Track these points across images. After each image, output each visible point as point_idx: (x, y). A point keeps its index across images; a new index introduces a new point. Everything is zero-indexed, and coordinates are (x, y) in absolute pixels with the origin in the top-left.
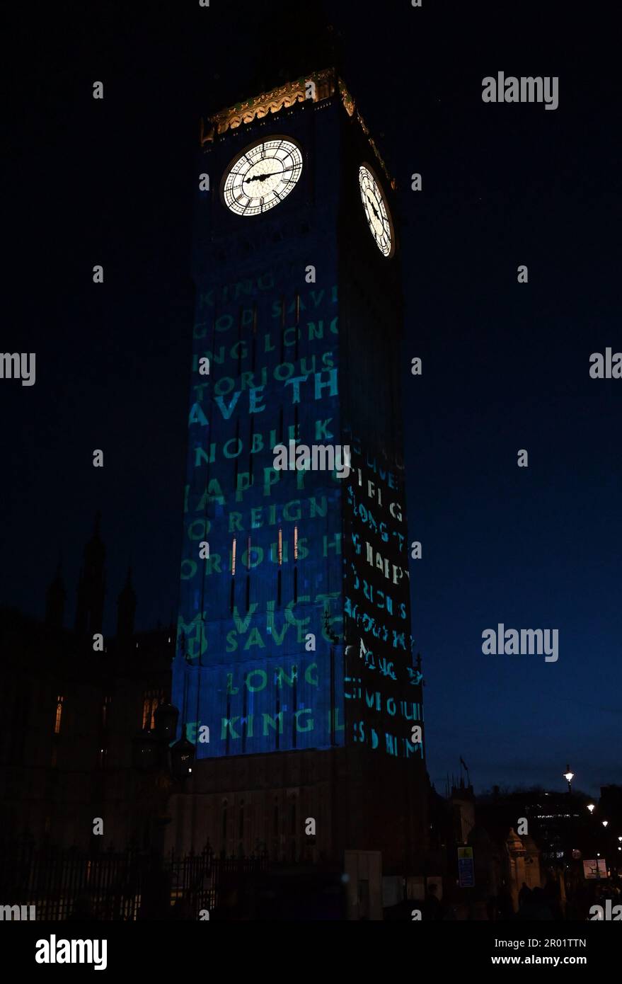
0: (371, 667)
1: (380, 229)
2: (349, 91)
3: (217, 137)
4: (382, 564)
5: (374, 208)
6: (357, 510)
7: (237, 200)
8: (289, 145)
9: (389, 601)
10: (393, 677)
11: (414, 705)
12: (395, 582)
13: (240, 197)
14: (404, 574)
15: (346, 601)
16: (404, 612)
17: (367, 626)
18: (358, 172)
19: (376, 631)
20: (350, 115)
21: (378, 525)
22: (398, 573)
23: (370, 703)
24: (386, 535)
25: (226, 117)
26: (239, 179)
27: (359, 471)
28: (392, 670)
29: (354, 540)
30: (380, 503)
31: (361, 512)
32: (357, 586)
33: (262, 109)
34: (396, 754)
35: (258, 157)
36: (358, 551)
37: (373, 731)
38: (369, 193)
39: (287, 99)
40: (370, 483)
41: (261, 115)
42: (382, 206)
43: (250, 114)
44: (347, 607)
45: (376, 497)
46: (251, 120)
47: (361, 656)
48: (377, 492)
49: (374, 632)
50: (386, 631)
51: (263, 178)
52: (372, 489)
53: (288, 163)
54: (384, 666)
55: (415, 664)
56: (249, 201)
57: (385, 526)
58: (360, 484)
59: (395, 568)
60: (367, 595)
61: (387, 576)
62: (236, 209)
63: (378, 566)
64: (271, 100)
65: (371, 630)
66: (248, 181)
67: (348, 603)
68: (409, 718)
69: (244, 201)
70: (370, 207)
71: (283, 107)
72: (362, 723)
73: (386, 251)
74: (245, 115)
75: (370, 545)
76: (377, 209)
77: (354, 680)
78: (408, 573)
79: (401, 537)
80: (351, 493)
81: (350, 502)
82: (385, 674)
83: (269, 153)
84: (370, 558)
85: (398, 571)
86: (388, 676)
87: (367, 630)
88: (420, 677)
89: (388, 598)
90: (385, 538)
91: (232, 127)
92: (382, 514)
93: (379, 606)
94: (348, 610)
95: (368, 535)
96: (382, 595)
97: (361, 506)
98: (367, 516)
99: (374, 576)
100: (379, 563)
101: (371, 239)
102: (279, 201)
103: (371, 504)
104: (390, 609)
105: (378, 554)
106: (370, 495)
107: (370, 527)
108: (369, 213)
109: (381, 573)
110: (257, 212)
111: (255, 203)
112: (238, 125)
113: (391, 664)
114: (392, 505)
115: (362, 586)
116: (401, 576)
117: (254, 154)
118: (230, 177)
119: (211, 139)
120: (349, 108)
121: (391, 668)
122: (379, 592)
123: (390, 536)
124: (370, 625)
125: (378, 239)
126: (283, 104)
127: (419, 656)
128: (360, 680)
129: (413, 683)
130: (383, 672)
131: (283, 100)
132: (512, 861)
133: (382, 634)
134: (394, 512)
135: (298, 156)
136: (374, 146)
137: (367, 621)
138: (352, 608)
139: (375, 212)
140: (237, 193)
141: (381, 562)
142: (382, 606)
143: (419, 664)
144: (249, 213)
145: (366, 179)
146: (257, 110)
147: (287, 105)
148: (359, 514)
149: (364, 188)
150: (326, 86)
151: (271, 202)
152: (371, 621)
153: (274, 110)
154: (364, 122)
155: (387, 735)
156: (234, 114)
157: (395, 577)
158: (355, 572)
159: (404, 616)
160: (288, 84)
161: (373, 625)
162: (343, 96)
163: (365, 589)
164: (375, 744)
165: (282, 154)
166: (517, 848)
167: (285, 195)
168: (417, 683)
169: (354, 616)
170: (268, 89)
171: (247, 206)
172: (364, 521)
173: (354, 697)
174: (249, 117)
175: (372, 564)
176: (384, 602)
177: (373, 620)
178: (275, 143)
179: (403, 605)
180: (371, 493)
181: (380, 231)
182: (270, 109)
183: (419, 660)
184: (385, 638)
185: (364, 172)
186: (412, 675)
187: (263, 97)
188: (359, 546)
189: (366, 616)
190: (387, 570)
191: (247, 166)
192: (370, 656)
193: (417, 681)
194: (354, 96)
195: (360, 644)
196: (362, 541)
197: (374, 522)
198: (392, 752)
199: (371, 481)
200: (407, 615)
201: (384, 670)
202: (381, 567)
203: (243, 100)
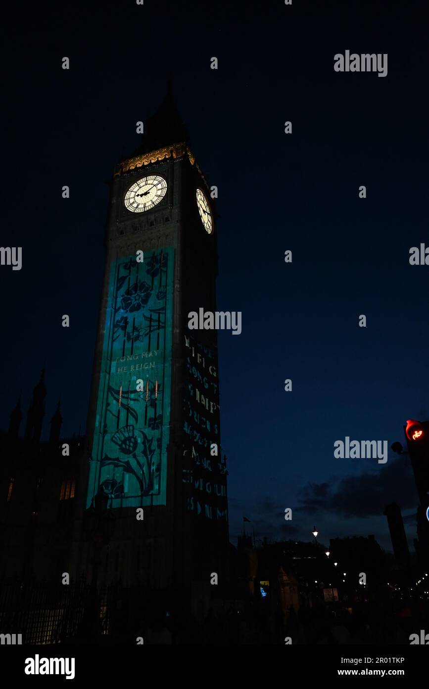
0: (198, 463)
1: (206, 219)
2: (192, 153)
3: (122, 173)
4: (205, 402)
5: (204, 210)
6: (192, 370)
7: (131, 204)
8: (160, 178)
9: (208, 423)
10: (210, 469)
11: (222, 487)
12: (212, 412)
13: (133, 203)
14: (217, 408)
15: (185, 423)
16: (216, 430)
17: (195, 438)
18: (196, 192)
19: (201, 441)
20: (192, 164)
21: (203, 379)
22: (214, 407)
23: (197, 485)
24: (207, 384)
25: (128, 164)
26: (133, 194)
27: (193, 348)
28: (209, 464)
29: (190, 387)
30: (204, 366)
31: (193, 371)
32: (190, 415)
33: (146, 160)
34: (211, 517)
35: (144, 183)
36: (192, 394)
37: (198, 503)
38: (201, 202)
39: (160, 156)
40: (199, 355)
41: (146, 164)
42: (208, 208)
43: (140, 162)
44: (185, 427)
45: (202, 363)
46: (140, 165)
47: (193, 457)
48: (202, 360)
49: (199, 442)
50: (206, 441)
51: (146, 194)
52: (200, 358)
53: (159, 187)
54: (205, 462)
55: (223, 461)
56: (138, 205)
57: (206, 379)
58: (193, 355)
59: (212, 403)
60: (196, 420)
61: (207, 408)
62: (131, 209)
63: (202, 402)
64: (151, 156)
65: (198, 442)
66: (138, 196)
67: (186, 424)
68: (219, 495)
69: (135, 205)
70: (201, 209)
71: (158, 160)
72: (192, 498)
73: (209, 231)
74: (137, 163)
75: (199, 390)
76: (205, 210)
77: (188, 471)
78: (219, 407)
79: (216, 386)
80: (189, 360)
81: (188, 366)
82: (206, 467)
83: (149, 182)
84: (198, 398)
85: (213, 405)
86: (207, 469)
87: (196, 440)
88: (225, 470)
89: (208, 421)
90: (206, 386)
91: (131, 168)
92: (205, 372)
93: (203, 426)
94: (186, 429)
95: (198, 385)
96: (204, 419)
97: (194, 368)
98: (197, 375)
99: (200, 408)
100: (203, 401)
101: (201, 225)
102: (154, 206)
103: (199, 367)
104: (208, 427)
105: (202, 396)
106: (198, 362)
107: (199, 380)
108: (201, 212)
109: (204, 406)
110: (142, 211)
111: (141, 206)
112: (133, 168)
113: (209, 461)
114: (211, 367)
115: (193, 414)
116: (215, 409)
117: (142, 182)
118: (128, 193)
119: (118, 174)
120: (192, 161)
121: (209, 463)
122: (202, 418)
123: (209, 385)
124: (197, 438)
125: (205, 225)
126: (158, 158)
127: (225, 456)
128: (192, 472)
129: (221, 473)
130: (204, 467)
131: (157, 157)
132: (282, 589)
133: (204, 443)
134: (212, 371)
135: (165, 183)
136: (204, 179)
137: (196, 435)
138: (188, 428)
139: (204, 212)
140: (131, 201)
141: (204, 400)
142: (205, 426)
143: (225, 462)
144: (137, 211)
145: (199, 195)
146: (144, 161)
147: (160, 159)
148: (192, 373)
149: (198, 200)
150: (180, 150)
151: (149, 206)
152: (198, 435)
153: (153, 161)
154: (199, 168)
155: (206, 506)
156: (132, 162)
157: (212, 409)
158: (190, 407)
159: (216, 432)
160: (161, 149)
161: (199, 437)
162: (189, 156)
163: (195, 416)
164: (199, 511)
165: (156, 182)
166: (285, 581)
167: (157, 202)
168: (224, 473)
169: (189, 433)
170: (149, 152)
171: (137, 207)
172: (195, 376)
173: (188, 481)
174: (140, 164)
175: (199, 401)
176: (206, 424)
177: (199, 434)
178: (153, 177)
179: (216, 426)
180: (199, 360)
181: (206, 222)
182: (151, 161)
183: (225, 459)
184: (206, 446)
185: (198, 192)
186: (221, 468)
187: (147, 155)
188: (192, 391)
189: (195, 432)
190: (207, 405)
191: (138, 188)
192: (197, 456)
193: (223, 472)
194: (194, 156)
195: (192, 449)
196: (194, 389)
197: (201, 378)
198: (209, 516)
199: (199, 354)
200: (218, 432)
201: (205, 465)
202: (204, 403)
203: (137, 156)
